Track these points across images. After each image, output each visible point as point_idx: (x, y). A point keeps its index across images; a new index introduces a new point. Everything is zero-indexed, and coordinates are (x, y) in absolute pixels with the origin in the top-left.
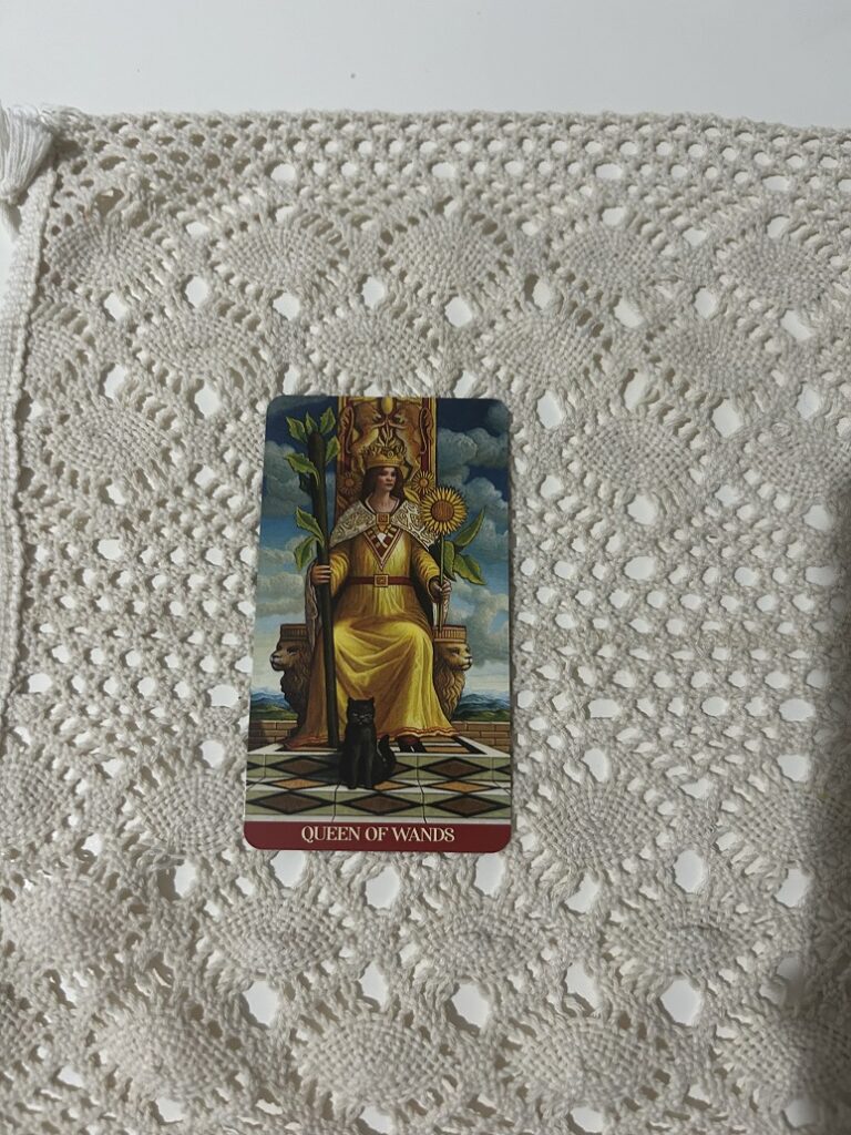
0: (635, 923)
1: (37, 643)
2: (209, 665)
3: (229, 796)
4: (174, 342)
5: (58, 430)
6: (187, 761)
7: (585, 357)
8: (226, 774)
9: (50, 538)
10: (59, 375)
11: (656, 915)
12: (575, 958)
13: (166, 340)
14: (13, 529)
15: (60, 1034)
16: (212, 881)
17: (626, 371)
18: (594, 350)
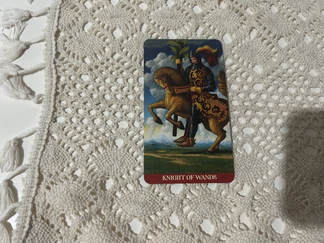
0: (262, 199)
1: (60, 107)
2: (118, 115)
3: (125, 156)
4: (107, 15)
5: (69, 41)
6: (111, 145)
7: (238, 23)
8: (124, 149)
9: (66, 74)
10: (70, 24)
11: (269, 197)
12: (243, 211)
13: (105, 15)
14: (53, 70)
15: (65, 236)
16: (119, 185)
17: (251, 28)
18: (241, 21)
